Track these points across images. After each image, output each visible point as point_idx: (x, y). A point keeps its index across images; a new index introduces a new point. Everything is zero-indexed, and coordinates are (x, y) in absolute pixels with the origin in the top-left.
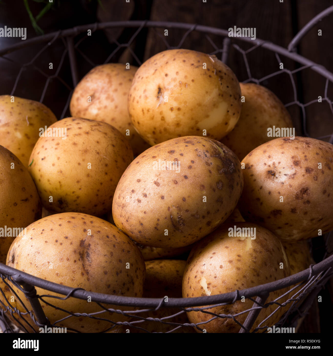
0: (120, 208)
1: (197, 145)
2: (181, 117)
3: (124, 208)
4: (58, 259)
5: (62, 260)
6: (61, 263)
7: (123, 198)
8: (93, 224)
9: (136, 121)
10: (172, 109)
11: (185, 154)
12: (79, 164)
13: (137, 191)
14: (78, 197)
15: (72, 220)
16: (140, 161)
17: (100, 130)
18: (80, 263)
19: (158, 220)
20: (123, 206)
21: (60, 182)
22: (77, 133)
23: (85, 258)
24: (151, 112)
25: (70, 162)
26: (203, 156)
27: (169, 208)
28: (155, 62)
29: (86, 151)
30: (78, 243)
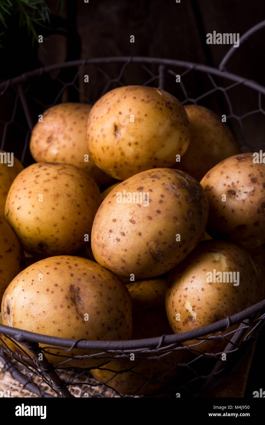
0: (101, 248)
1: (163, 178)
2: (139, 150)
3: (105, 248)
4: (53, 307)
5: (56, 307)
6: (55, 311)
7: (101, 238)
8: (78, 267)
9: (97, 158)
10: (130, 144)
11: (153, 190)
12: (53, 209)
13: (115, 231)
14: (57, 240)
15: (58, 266)
16: (112, 201)
17: (67, 172)
18: (73, 308)
19: (139, 255)
20: (104, 246)
21: (38, 228)
22: (46, 179)
23: (77, 302)
24: (110, 149)
25: (44, 208)
26: (170, 189)
27: (147, 244)
28: (107, 102)
29: (57, 196)
30: (68, 289)
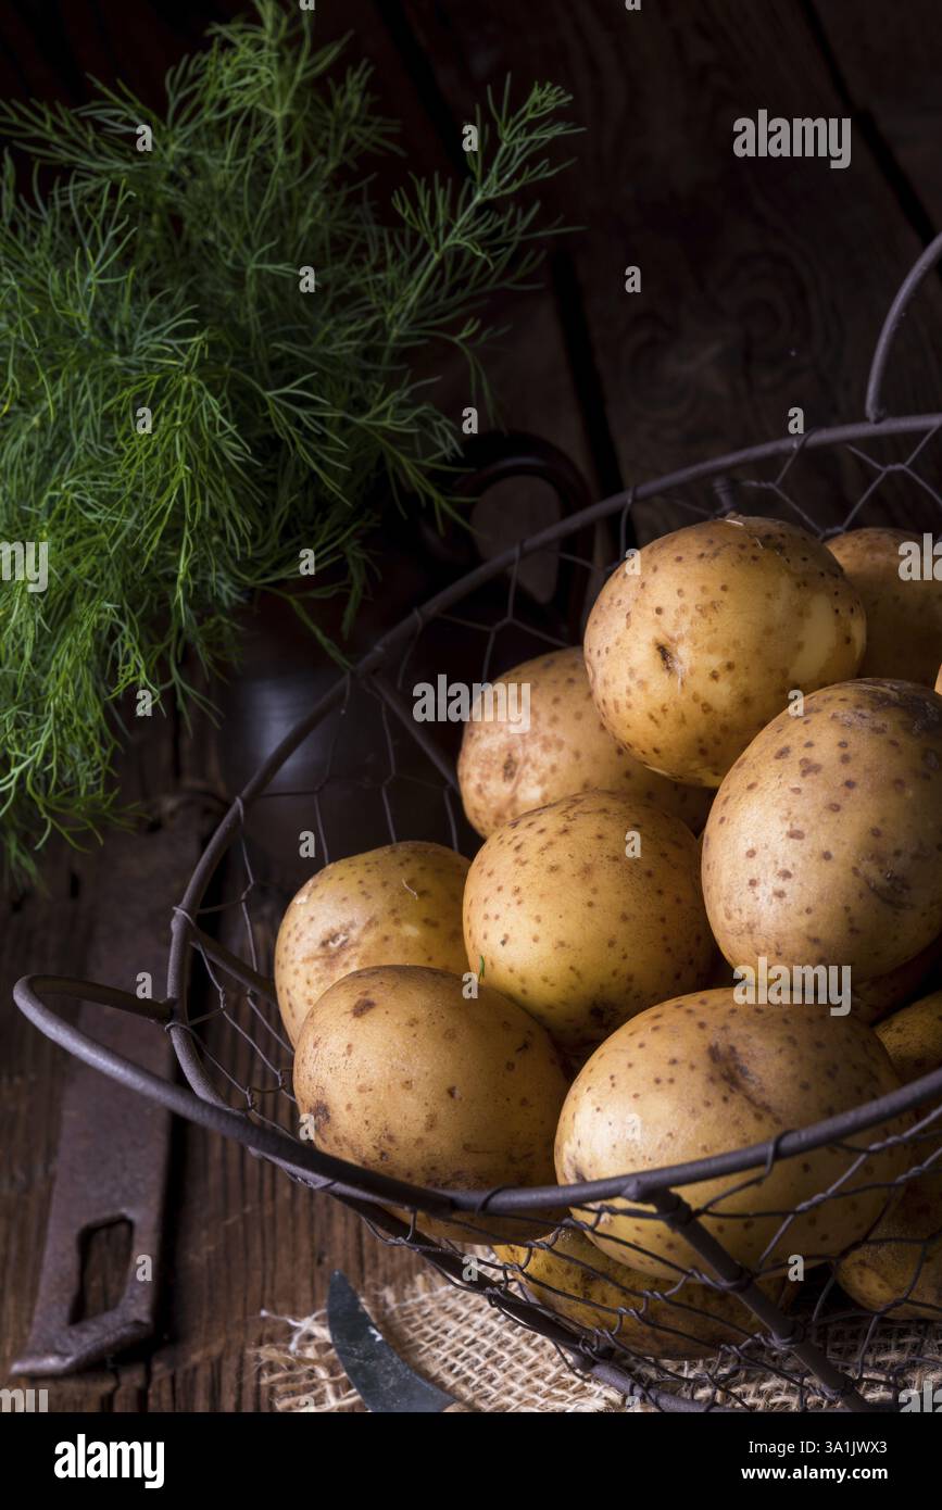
0: (747, 937)
1: (827, 706)
2: (744, 680)
3: (756, 931)
4: (686, 1115)
5: (694, 1112)
6: (698, 1122)
7: (738, 912)
8: (710, 1005)
9: (649, 750)
10: (715, 676)
11: (816, 740)
12: (590, 904)
13: (762, 878)
14: (630, 979)
15: (658, 1022)
16: (724, 815)
17: (587, 809)
18: (737, 1098)
19: (847, 909)
20: (751, 928)
21: (571, 968)
22: (543, 844)
23: (742, 1082)
24: (671, 709)
25: (567, 912)
26: (856, 720)
27: (855, 871)
28: (615, 602)
29: (587, 870)
30: (707, 1059)
